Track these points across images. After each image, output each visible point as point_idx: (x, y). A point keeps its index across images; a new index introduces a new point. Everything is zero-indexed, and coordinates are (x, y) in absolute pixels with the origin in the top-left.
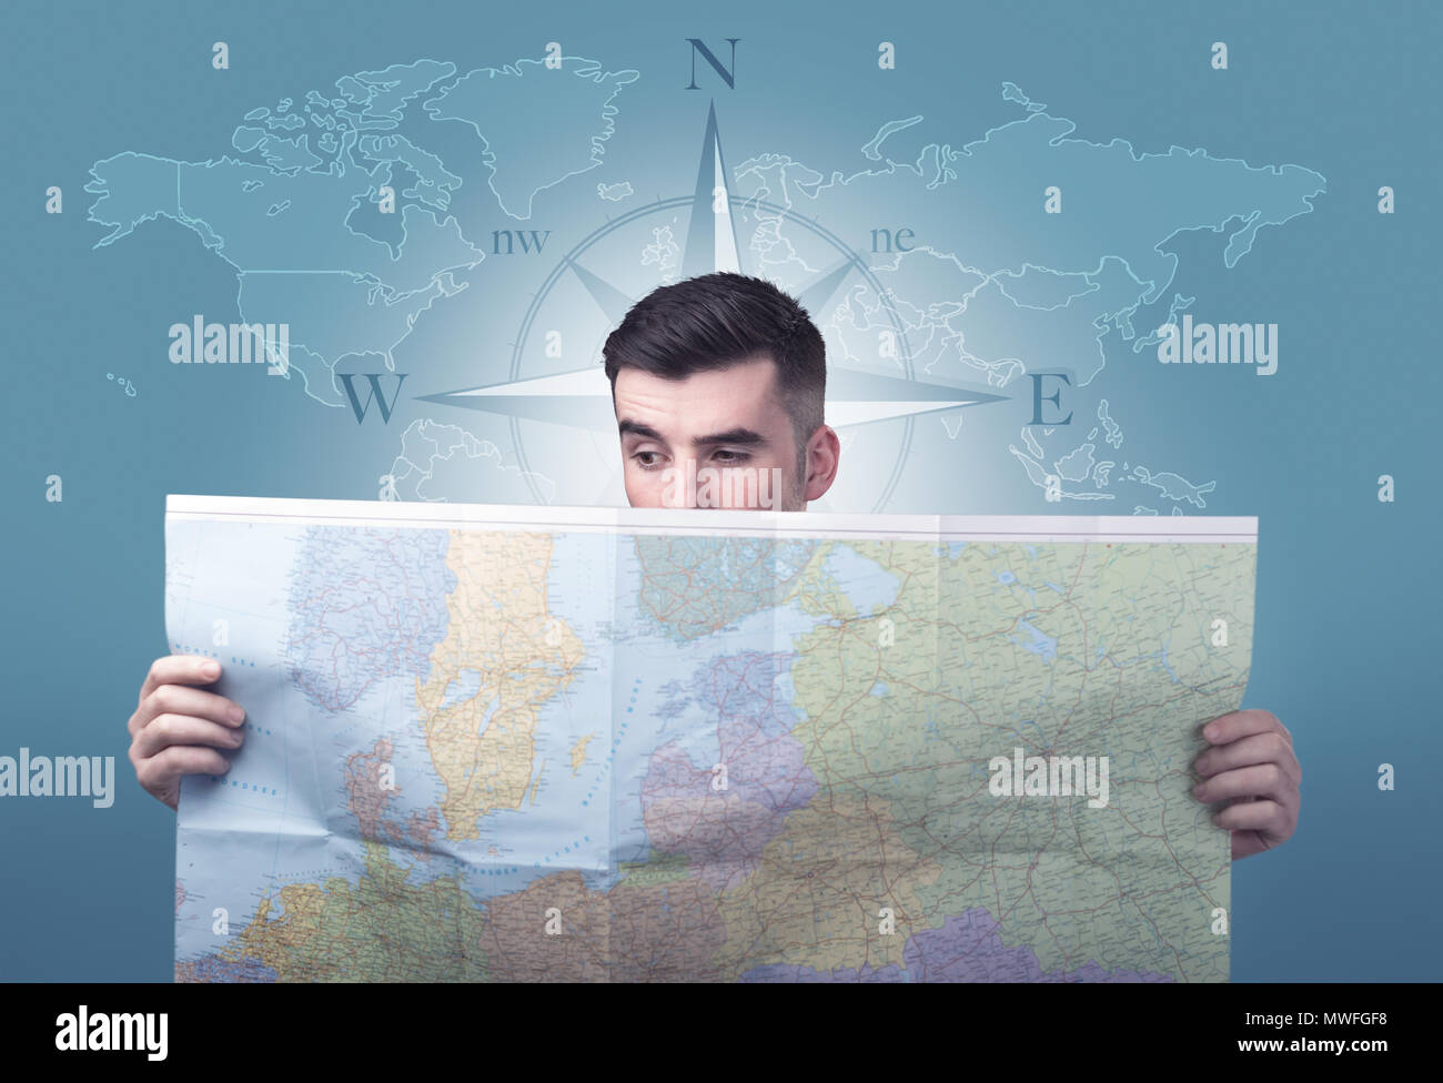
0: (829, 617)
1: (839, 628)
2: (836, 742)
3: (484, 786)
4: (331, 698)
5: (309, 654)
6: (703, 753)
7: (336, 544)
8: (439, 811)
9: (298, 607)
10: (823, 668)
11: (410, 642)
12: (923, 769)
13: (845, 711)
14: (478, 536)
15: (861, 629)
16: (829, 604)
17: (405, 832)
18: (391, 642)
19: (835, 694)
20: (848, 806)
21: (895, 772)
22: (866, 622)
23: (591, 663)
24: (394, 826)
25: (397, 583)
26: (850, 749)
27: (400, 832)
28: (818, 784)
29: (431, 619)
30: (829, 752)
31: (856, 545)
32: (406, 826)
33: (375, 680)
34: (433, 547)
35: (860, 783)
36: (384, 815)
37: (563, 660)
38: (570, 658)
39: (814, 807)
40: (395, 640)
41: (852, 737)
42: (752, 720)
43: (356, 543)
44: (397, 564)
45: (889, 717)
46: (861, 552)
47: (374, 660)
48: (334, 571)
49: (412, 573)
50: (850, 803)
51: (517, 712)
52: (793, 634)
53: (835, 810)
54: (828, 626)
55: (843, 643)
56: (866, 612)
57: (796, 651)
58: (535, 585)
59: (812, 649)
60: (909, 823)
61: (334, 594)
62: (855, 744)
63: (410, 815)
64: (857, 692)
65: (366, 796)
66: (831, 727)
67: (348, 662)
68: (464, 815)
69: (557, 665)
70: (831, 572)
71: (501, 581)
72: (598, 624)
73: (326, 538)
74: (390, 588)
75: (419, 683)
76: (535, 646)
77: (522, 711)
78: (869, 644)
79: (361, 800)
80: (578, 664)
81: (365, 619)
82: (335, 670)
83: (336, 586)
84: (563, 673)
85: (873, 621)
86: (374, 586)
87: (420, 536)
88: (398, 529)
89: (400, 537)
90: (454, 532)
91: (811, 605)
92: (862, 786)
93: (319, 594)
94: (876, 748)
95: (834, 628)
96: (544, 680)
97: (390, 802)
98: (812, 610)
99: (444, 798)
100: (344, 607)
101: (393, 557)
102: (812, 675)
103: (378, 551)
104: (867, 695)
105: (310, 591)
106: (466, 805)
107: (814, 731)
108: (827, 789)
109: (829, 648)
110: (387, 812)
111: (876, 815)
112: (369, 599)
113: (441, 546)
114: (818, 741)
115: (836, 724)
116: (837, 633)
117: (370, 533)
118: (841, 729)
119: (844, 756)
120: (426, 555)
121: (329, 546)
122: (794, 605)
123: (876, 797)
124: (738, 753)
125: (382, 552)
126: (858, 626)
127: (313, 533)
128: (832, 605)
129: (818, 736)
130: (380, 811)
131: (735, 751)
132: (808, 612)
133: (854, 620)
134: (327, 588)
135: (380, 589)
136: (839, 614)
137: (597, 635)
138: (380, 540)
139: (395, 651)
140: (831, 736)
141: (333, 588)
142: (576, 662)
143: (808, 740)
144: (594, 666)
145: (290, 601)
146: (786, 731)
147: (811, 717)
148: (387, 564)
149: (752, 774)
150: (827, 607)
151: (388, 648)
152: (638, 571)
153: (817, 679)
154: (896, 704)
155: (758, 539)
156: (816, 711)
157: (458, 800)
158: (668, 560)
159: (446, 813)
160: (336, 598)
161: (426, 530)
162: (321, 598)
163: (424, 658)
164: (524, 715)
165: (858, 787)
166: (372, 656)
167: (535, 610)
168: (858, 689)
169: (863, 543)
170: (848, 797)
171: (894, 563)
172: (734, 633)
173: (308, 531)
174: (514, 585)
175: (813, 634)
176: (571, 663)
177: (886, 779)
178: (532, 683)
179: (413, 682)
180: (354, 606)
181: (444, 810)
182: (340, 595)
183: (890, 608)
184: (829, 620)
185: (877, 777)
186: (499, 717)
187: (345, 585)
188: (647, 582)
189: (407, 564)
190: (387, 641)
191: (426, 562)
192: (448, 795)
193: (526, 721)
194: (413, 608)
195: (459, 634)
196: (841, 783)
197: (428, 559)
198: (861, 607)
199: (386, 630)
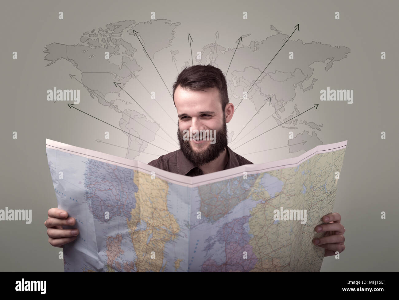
0: (262, 200)
1: (265, 204)
2: (263, 242)
3: (148, 261)
4: (101, 217)
5: (93, 203)
6: (221, 259)
7: (98, 167)
8: (134, 264)
9: (88, 186)
10: (259, 218)
11: (123, 206)
12: (289, 245)
13: (265, 231)
14: (144, 175)
15: (272, 202)
16: (261, 196)
17: (122, 267)
18: (117, 205)
19: (262, 226)
20: (267, 264)
21: (280, 248)
22: (273, 199)
23: (181, 234)
24: (119, 264)
25: (118, 185)
26: (267, 244)
27: (121, 267)
28: (257, 259)
29: (130, 200)
30: (260, 247)
31: (270, 173)
32: (123, 265)
33: (114, 215)
34: (129, 175)
35: (270, 255)
36: (117, 259)
37: (172, 229)
38: (175, 230)
39: (256, 267)
40: (119, 204)
41: (268, 239)
42: (236, 243)
43: (104, 168)
44: (117, 178)
45: (279, 230)
46: (272, 175)
47: (113, 209)
48: (98, 176)
49: (123, 182)
50: (268, 263)
51: (158, 241)
52: (250, 209)
53: (263, 267)
54: (261, 203)
55: (266, 208)
56: (273, 196)
57: (250, 215)
58: (163, 199)
59: (256, 213)
60: (285, 266)
61: (98, 184)
62: (269, 241)
63: (125, 262)
64: (269, 224)
65: (113, 250)
66: (261, 238)
67: (105, 208)
68: (142, 268)
69: (170, 230)
70: (262, 184)
71: (152, 193)
72: (184, 221)
73: (95, 164)
74: (117, 186)
75: (128, 220)
76: (163, 221)
77: (159, 241)
78: (274, 207)
79: (111, 252)
80: (177, 233)
81: (108, 195)
82: (101, 209)
83: (99, 181)
84: (173, 234)
85: (275, 198)
86: (111, 184)
87: (124, 170)
88: (117, 166)
89: (118, 169)
90: (135, 171)
91: (256, 197)
92: (271, 256)
93: (94, 183)
94: (275, 242)
95: (263, 204)
96: (166, 234)
97: (120, 255)
98: (256, 199)
99: (137, 260)
100: (102, 189)
101: (116, 175)
102: (256, 222)
103: (111, 173)
104: (273, 224)
105: (91, 182)
106: (143, 265)
107: (256, 240)
108: (261, 259)
109: (261, 211)
110: (118, 258)
111: (276, 266)
112: (110, 188)
113: (131, 175)
114: (257, 243)
115: (263, 236)
116: (264, 205)
117: (108, 165)
118: (265, 238)
119: (266, 247)
120: (127, 177)
121: (96, 167)
122: (250, 198)
123: (275, 259)
124: (232, 255)
125: (112, 173)
126: (270, 202)
127: (91, 161)
128: (262, 196)
129: (257, 242)
130: (116, 257)
131: (231, 255)
132: (255, 200)
133: (269, 199)
134: (96, 182)
135: (113, 186)
136: (264, 199)
137: (184, 225)
138: (111, 169)
139: (119, 208)
140: (261, 241)
141: (98, 182)
142: (177, 232)
143: (254, 244)
144: (183, 236)
145: (85, 183)
146: (247, 243)
147: (254, 236)
148: (115, 178)
149: (236, 261)
150: (261, 197)
151: (117, 207)
152: (199, 200)
153: (257, 223)
154: (281, 225)
155: (239, 177)
156: (256, 234)
157: (141, 262)
158: (210, 193)
159: (136, 265)
160: (99, 186)
161: (126, 168)
162: (94, 185)
163: (128, 213)
164: (160, 243)
165: (270, 257)
166: (112, 208)
167: (163, 208)
168: (270, 223)
169: (273, 171)
170: (267, 261)
171: (282, 177)
172: (231, 214)
173: (89, 161)
174: (156, 196)
175: (256, 207)
176: (175, 232)
177: (278, 251)
178: (162, 233)
179: (126, 219)
180: (105, 190)
181: (136, 264)
182: (100, 185)
183: (280, 193)
184: (261, 201)
185: (275, 251)
186: (153, 241)
187: (102, 182)
188: (203, 204)
189: (120, 179)
190: (116, 204)
191: (127, 180)
192: (137, 259)
193: (161, 245)
194: (124, 195)
195: (139, 207)
196: (264, 256)
197: (128, 179)
198: (271, 194)
199: (115, 200)
